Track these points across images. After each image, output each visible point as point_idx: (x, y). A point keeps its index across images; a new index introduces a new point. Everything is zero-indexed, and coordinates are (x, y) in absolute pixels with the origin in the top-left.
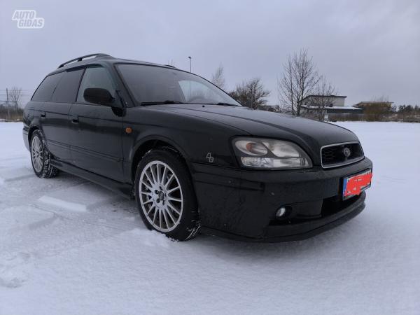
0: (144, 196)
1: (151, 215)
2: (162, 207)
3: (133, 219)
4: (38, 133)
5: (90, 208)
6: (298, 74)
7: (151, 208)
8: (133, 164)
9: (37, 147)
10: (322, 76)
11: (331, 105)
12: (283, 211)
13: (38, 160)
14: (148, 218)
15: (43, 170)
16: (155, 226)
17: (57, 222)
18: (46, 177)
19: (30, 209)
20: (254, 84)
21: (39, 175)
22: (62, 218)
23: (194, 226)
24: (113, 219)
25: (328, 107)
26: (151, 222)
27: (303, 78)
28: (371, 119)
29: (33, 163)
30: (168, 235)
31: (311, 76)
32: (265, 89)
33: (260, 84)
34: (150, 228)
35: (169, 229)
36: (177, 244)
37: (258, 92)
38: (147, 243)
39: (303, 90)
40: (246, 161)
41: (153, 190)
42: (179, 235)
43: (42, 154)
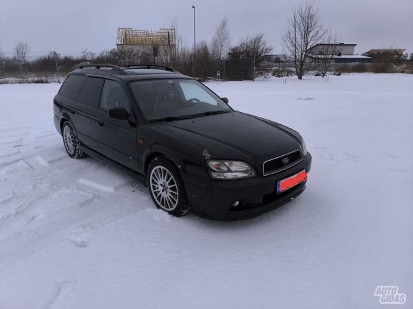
0: (154, 187)
1: (159, 199)
2: (166, 195)
3: (146, 198)
4: (68, 124)
5: (117, 189)
6: (302, 28)
7: (159, 194)
8: (146, 164)
9: (68, 135)
10: (327, 30)
11: (340, 55)
12: (237, 203)
13: (70, 144)
14: (157, 201)
15: (75, 153)
16: (161, 206)
17: (96, 201)
18: (77, 158)
19: (76, 191)
20: (258, 40)
21: (72, 156)
22: (99, 197)
23: (185, 209)
24: (134, 199)
25: (336, 57)
26: (159, 204)
27: (307, 32)
28: (378, 70)
29: (66, 146)
30: (170, 213)
31: (316, 30)
32: (268, 46)
33: (263, 39)
34: (159, 207)
35: (170, 209)
36: (175, 219)
37: (261, 48)
38: (157, 218)
39: (307, 45)
40: (214, 175)
41: (159, 184)
42: (176, 213)
43: (73, 141)
